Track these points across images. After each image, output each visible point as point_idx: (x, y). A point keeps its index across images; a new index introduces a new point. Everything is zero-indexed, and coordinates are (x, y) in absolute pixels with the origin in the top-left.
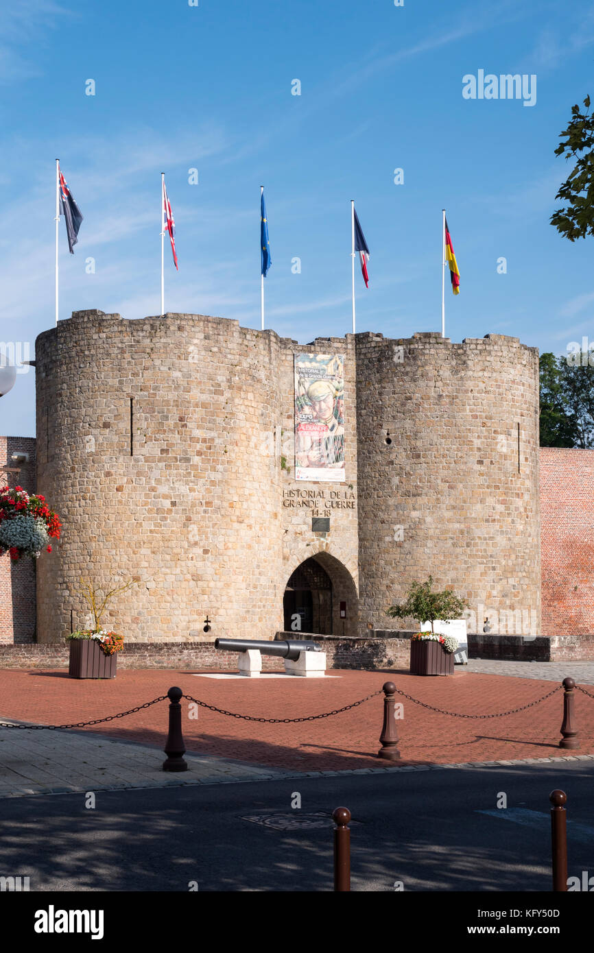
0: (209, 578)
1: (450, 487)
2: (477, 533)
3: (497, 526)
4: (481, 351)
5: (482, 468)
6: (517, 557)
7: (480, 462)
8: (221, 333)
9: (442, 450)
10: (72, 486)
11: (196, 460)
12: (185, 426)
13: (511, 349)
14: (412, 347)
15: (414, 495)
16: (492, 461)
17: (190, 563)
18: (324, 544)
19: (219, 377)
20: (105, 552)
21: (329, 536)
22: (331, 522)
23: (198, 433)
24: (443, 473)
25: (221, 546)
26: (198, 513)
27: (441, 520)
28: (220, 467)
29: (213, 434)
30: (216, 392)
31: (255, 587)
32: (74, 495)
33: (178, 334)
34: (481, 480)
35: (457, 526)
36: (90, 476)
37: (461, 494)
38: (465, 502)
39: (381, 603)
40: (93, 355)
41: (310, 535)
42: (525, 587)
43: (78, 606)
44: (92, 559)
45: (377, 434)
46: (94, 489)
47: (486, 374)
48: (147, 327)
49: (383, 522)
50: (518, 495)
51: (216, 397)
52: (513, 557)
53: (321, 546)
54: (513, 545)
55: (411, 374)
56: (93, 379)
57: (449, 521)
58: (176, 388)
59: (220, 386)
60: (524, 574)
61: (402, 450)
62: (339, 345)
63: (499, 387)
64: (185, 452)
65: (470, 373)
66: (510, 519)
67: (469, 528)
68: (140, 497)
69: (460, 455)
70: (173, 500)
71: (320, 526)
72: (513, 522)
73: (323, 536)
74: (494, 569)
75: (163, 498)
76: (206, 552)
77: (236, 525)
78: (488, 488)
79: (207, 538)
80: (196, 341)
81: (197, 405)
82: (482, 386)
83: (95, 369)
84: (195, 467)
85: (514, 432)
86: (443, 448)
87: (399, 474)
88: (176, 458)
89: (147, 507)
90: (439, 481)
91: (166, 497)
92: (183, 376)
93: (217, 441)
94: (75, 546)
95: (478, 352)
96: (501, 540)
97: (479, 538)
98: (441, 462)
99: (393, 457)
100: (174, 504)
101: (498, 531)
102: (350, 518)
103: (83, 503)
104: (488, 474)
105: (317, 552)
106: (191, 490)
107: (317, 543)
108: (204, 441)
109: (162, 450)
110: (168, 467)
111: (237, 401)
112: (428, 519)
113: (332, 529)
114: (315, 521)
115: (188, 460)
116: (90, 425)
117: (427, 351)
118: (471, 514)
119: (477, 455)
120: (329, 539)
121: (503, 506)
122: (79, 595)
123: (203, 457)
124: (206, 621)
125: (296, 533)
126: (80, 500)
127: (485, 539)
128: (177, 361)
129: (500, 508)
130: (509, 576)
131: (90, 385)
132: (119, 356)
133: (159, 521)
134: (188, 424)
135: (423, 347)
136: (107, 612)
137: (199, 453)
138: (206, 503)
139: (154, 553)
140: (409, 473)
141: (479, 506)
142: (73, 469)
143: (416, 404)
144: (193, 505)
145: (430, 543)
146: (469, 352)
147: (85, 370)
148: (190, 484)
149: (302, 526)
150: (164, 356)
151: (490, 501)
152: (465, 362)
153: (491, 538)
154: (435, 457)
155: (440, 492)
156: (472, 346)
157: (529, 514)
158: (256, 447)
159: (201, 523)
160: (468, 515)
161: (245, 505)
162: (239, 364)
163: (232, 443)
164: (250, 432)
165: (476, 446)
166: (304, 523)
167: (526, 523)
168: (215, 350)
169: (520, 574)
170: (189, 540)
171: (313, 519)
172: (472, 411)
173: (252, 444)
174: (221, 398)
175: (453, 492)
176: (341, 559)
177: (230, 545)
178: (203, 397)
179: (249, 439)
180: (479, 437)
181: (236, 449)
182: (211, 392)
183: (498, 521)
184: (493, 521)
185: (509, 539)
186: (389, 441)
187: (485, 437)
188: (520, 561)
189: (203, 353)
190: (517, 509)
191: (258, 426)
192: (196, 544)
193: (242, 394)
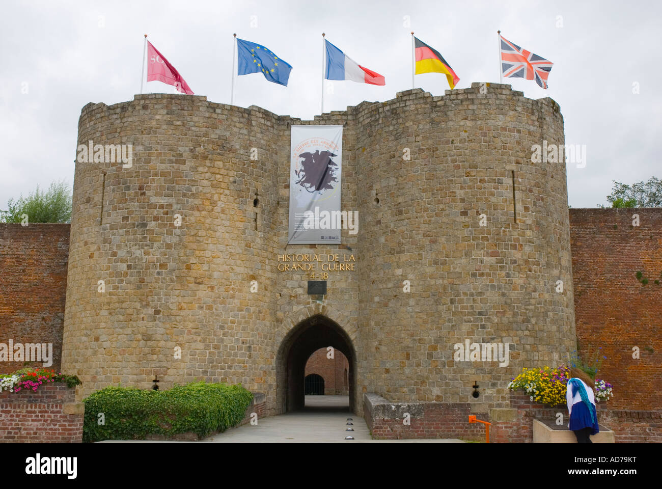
0: (158, 337)
2: (462, 288)
3: (486, 280)
4: (462, 101)
5: (467, 219)
6: (515, 314)
7: (464, 213)
8: (186, 108)
9: (423, 204)
11: (152, 225)
12: (143, 194)
13: (499, 96)
14: (395, 106)
15: (398, 253)
16: (478, 212)
17: (140, 323)
18: (321, 307)
19: (180, 148)
21: (325, 298)
22: (329, 285)
23: (155, 200)
24: (424, 228)
25: (174, 307)
26: (151, 275)
28: (178, 231)
29: (171, 200)
30: (177, 162)
31: (217, 347)
33: (142, 112)
34: (466, 232)
35: (440, 281)
36: (77, 247)
37: (444, 248)
38: (447, 256)
41: (305, 297)
42: (528, 347)
45: (369, 196)
46: (78, 258)
47: (468, 123)
48: (118, 110)
49: (373, 282)
50: (514, 247)
51: (176, 166)
52: (509, 314)
53: (317, 307)
54: (509, 301)
57: (432, 277)
58: (138, 160)
59: (181, 155)
60: (527, 333)
61: (387, 208)
62: (338, 118)
63: (485, 135)
64: (143, 218)
65: (451, 123)
66: (503, 273)
67: (452, 284)
68: (104, 263)
69: (441, 207)
70: (129, 263)
71: (317, 289)
72: (508, 275)
73: (320, 299)
74: (483, 327)
75: (121, 262)
76: (157, 312)
77: (192, 285)
78: (473, 240)
79: (159, 300)
80: (158, 117)
81: (156, 175)
82: (464, 135)
84: (151, 232)
85: (508, 181)
86: (424, 202)
87: (385, 233)
88: (134, 224)
89: (108, 272)
90: (420, 236)
91: (123, 261)
92: (145, 149)
93: (174, 206)
95: (459, 102)
96: (492, 296)
97: (465, 294)
98: (422, 217)
99: (380, 215)
100: (129, 267)
101: (487, 286)
102: (350, 280)
104: (475, 226)
105: (313, 314)
106: (146, 253)
107: (313, 306)
108: (162, 207)
109: (124, 218)
110: (127, 233)
111: (200, 169)
113: (329, 292)
114: (311, 285)
115: (145, 225)
117: (407, 108)
118: (455, 268)
119: (460, 206)
120: (326, 301)
121: (494, 259)
123: (160, 222)
124: (155, 381)
125: (291, 296)
127: (472, 295)
128: (139, 136)
129: (491, 260)
130: (504, 334)
132: (99, 139)
133: (117, 284)
134: (146, 192)
135: (404, 105)
137: (156, 219)
138: (160, 265)
139: (110, 314)
140: (393, 231)
141: (464, 260)
144: (147, 268)
146: (448, 103)
148: (145, 248)
149: (297, 289)
151: (478, 254)
152: (445, 114)
153: (481, 294)
154: (416, 212)
155: (422, 248)
156: (452, 97)
157: (534, 267)
158: (223, 211)
159: (154, 284)
160: (452, 270)
161: (205, 267)
162: (206, 135)
163: (192, 208)
164: (216, 197)
165: (459, 197)
166: (300, 287)
167: (527, 277)
168: (178, 123)
169: (520, 332)
170: (141, 301)
171: (309, 282)
172: (454, 161)
173: (218, 209)
174: (182, 167)
175: (435, 246)
176: (338, 321)
177: (184, 306)
178: (163, 166)
179: (214, 204)
180: (462, 188)
181: (196, 213)
182: (171, 162)
183: (488, 275)
184: (482, 275)
185: (504, 295)
186: (378, 201)
187: (470, 187)
188: (520, 318)
189: (165, 127)
190: (514, 262)
191: (227, 192)
192: (148, 305)
193: (208, 163)
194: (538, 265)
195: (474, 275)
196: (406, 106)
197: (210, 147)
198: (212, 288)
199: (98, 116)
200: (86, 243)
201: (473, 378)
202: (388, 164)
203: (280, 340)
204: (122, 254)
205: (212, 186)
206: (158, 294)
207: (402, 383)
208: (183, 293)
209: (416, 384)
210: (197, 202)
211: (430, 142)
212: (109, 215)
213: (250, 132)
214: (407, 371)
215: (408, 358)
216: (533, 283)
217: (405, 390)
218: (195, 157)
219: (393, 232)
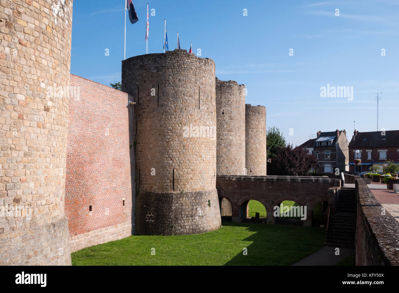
1: (238, 130)
10: (175, 118)
12: (212, 100)
14: (230, 84)
15: (230, 131)
20: (190, 146)
24: (237, 125)
32: (176, 122)
36: (184, 115)
39: (221, 166)
40: (185, 68)
43: (177, 167)
44: (185, 148)
45: (219, 111)
46: (185, 120)
49: (221, 139)
55: (230, 93)
56: (185, 76)
57: (238, 140)
58: (210, 86)
61: (227, 117)
83: (186, 73)
86: (237, 117)
87: (226, 124)
88: (210, 112)
90: (236, 128)
94: (175, 143)
98: (237, 122)
103: (180, 125)
110: (208, 115)
112: (234, 139)
116: (184, 95)
117: (234, 87)
122: (178, 163)
126: (179, 124)
128: (210, 76)
131: (184, 79)
132: (195, 70)
136: (190, 170)
140: (229, 124)
142: (175, 112)
143: (231, 103)
145: (234, 147)
147: (182, 73)
150: (208, 73)
154: (235, 120)
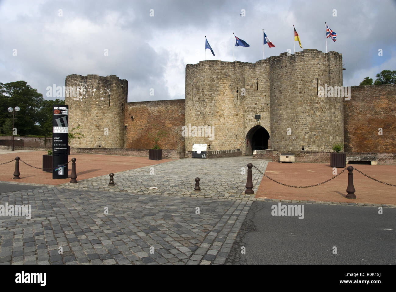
1: (290, 102)
2: (299, 117)
3: (307, 114)
4: (300, 55)
5: (301, 95)
6: (316, 124)
7: (300, 93)
8: (215, 64)
9: (288, 90)
11: (206, 100)
12: (203, 91)
13: (313, 53)
14: (279, 58)
16: (305, 92)
18: (259, 123)
19: (213, 77)
22: (261, 116)
23: (207, 93)
24: (288, 98)
25: (213, 124)
26: (207, 115)
27: (287, 113)
28: (214, 102)
29: (211, 93)
30: (212, 81)
31: (226, 136)
33: (202, 66)
34: (301, 99)
35: (293, 115)
37: (294, 104)
38: (295, 106)
41: (254, 120)
42: (321, 135)
45: (273, 87)
47: (302, 63)
48: (195, 66)
49: (274, 115)
50: (317, 103)
51: (212, 82)
52: (315, 124)
53: (258, 123)
54: (314, 120)
55: (279, 67)
58: (202, 81)
59: (214, 79)
60: (321, 130)
61: (277, 91)
62: (264, 62)
63: (307, 67)
64: (204, 98)
65: (296, 63)
66: (313, 111)
67: (296, 115)
68: (194, 112)
69: (293, 91)
71: (258, 117)
72: (314, 112)
73: (259, 120)
74: (306, 129)
77: (219, 118)
78: (303, 101)
79: (209, 122)
80: (206, 68)
81: (207, 85)
82: (301, 67)
84: (206, 102)
85: (315, 82)
87: (277, 99)
88: (201, 100)
90: (287, 100)
91: (199, 111)
92: (203, 78)
93: (212, 94)
96: (309, 119)
98: (287, 94)
100: (200, 113)
101: (307, 116)
102: (268, 114)
104: (304, 97)
105: (256, 125)
106: (205, 109)
107: (256, 122)
108: (209, 95)
109: (198, 99)
111: (220, 83)
112: (284, 113)
113: (261, 118)
114: (256, 116)
115: (204, 101)
117: (283, 59)
119: (299, 91)
120: (260, 121)
121: (310, 107)
124: (209, 145)
125: (250, 120)
127: (302, 119)
128: (201, 74)
130: (312, 131)
137: (207, 98)
138: (209, 112)
141: (300, 108)
143: (281, 76)
144: (206, 113)
145: (284, 121)
146: (296, 57)
148: (205, 107)
150: (199, 73)
151: (305, 106)
152: (295, 60)
153: (305, 118)
155: (287, 104)
156: (297, 55)
157: (324, 109)
158: (227, 95)
159: (208, 118)
160: (296, 111)
161: (222, 112)
162: (221, 72)
163: (218, 95)
164: (224, 91)
165: (299, 88)
166: (252, 117)
167: (321, 112)
168: (212, 69)
169: (318, 130)
170: (204, 123)
171: (255, 115)
172: (297, 76)
173: (225, 94)
174: (214, 82)
175: (291, 104)
176: (264, 127)
177: (217, 124)
178: (209, 83)
179: (224, 93)
180: (300, 84)
181: (219, 96)
182: (211, 81)
183: (308, 112)
184: (306, 112)
185: (313, 118)
186: (275, 89)
187: (302, 84)
188: (318, 126)
189: (209, 71)
190: (317, 108)
191: (228, 89)
192: (206, 124)
193: (222, 80)
194: (325, 108)
195: (303, 112)
196: (282, 58)
197: (222, 75)
198: (224, 118)
199: (190, 68)
200: (189, 106)
201: (302, 144)
202: (278, 77)
203: (246, 133)
204: (198, 109)
205: (223, 88)
206: (209, 121)
207: (282, 146)
208: (216, 120)
209: (285, 146)
210: (219, 93)
211: (290, 70)
212: (194, 98)
213: (235, 69)
214: (283, 142)
215: (283, 138)
216: (323, 114)
217: (282, 148)
218: (218, 79)
219: (279, 99)
